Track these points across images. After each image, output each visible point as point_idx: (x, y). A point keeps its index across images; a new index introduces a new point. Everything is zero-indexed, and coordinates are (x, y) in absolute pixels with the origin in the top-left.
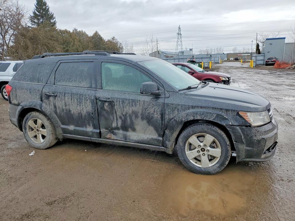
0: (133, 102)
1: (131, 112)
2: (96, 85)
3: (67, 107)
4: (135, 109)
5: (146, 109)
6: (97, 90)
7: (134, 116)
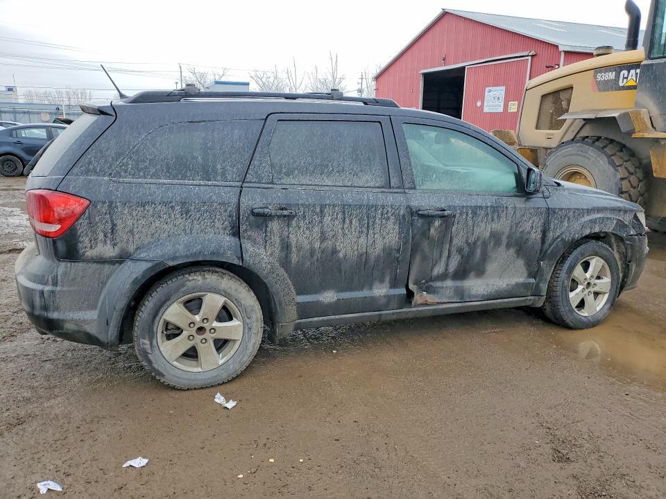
0: (494, 211)
1: (488, 234)
2: (402, 180)
3: (329, 244)
4: (496, 226)
5: (517, 224)
6: (407, 191)
7: (492, 243)
